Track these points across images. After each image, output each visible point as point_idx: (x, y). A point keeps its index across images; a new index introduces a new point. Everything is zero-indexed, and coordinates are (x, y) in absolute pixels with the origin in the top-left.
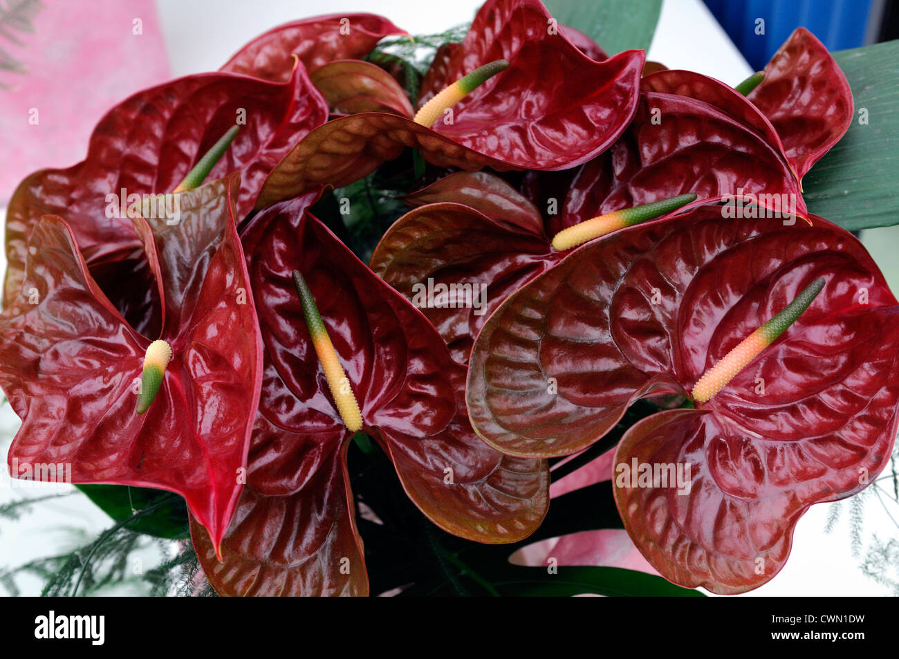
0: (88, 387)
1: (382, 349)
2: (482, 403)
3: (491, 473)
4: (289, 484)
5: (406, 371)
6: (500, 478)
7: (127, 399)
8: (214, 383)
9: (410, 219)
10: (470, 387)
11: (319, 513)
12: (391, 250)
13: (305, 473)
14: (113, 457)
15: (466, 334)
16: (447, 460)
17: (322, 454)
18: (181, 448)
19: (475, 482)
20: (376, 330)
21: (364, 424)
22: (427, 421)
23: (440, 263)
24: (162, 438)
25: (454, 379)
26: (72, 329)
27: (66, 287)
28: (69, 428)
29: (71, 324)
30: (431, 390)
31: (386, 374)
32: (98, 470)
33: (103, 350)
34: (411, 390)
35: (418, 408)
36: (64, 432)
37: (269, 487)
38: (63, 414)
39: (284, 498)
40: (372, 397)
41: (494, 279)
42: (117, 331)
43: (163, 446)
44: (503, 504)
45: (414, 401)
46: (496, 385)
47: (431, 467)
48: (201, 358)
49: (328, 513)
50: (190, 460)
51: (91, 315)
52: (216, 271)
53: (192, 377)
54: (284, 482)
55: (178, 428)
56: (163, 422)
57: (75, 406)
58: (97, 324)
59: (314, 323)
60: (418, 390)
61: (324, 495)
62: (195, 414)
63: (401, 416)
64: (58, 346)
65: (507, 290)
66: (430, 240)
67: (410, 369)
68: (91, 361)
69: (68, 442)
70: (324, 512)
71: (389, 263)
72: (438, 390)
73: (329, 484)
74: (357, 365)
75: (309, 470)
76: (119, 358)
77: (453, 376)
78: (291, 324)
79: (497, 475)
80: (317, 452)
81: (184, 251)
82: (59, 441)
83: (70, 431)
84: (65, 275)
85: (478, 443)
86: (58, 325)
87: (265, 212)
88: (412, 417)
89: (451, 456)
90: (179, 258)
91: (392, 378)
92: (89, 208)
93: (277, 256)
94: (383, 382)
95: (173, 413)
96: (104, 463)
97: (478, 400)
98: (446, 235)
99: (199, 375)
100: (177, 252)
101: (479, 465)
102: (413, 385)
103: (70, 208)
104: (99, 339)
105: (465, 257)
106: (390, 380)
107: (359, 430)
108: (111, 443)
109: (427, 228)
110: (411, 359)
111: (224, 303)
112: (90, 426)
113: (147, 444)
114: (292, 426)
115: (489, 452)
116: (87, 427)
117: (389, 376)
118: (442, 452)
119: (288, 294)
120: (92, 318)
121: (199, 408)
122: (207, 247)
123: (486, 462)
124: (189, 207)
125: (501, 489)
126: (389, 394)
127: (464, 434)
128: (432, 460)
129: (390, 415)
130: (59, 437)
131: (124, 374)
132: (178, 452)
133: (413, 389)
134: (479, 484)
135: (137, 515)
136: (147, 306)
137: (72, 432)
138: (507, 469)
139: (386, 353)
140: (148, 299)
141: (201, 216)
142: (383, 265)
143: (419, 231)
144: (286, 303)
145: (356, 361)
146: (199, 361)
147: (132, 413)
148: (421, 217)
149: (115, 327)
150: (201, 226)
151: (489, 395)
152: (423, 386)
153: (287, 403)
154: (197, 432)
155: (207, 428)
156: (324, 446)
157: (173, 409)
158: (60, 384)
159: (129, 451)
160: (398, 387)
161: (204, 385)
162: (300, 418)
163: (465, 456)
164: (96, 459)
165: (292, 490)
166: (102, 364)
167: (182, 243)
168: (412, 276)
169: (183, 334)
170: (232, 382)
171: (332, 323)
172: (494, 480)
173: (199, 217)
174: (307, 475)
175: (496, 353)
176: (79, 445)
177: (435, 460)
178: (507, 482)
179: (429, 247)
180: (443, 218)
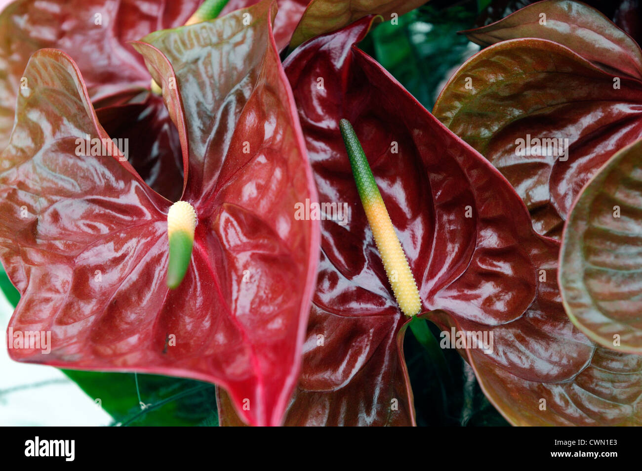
0: (97, 255)
1: (445, 218)
2: (579, 285)
3: (580, 371)
4: (333, 378)
5: (475, 245)
6: (591, 378)
7: (143, 271)
8: (253, 254)
9: (484, 58)
10: (564, 266)
11: (368, 413)
12: (458, 97)
13: (351, 365)
14: (133, 340)
15: (546, 201)
16: (524, 354)
17: (372, 342)
18: (212, 330)
19: (559, 382)
20: (439, 193)
21: (423, 307)
22: (500, 306)
23: (517, 112)
24: (187, 320)
25: (535, 255)
26: (73, 185)
27: (66, 135)
28: (75, 304)
29: (73, 181)
30: (505, 268)
31: (450, 246)
32: (117, 355)
33: (111, 212)
34: (480, 267)
35: (488, 289)
36: (70, 308)
37: (310, 380)
38: (69, 287)
39: (327, 394)
40: (432, 276)
41: (582, 133)
42: (129, 190)
43: (189, 327)
44: (596, 409)
45: (483, 281)
46: (595, 263)
47: (504, 361)
48: (235, 223)
49: (379, 414)
50: (225, 345)
51: (96, 170)
52: (251, 119)
53: (224, 246)
54: (327, 375)
55: (206, 306)
56: (187, 299)
57: (82, 277)
58: (103, 181)
59: (366, 184)
60: (490, 268)
61: (373, 392)
62: (229, 291)
63: (467, 298)
64: (57, 206)
65: (598, 147)
66: (507, 85)
67: (481, 241)
68: (98, 224)
69: (75, 321)
70: (374, 412)
71: (455, 112)
72: (514, 268)
73: (380, 378)
74: (413, 237)
75: (356, 361)
76: (132, 221)
77: (535, 251)
78: (332, 184)
79: (587, 373)
80: (366, 340)
81: (204, 95)
82: (65, 320)
83: (76, 307)
84: (65, 121)
85: (563, 334)
86: (56, 181)
87: (303, 48)
88: (480, 301)
89: (529, 349)
90: (199, 104)
91: (457, 253)
92: (83, 42)
93: (315, 103)
94: (446, 257)
95: (199, 289)
96: (122, 346)
97: (573, 281)
98: (526, 78)
99: (232, 244)
100: (197, 97)
101: (564, 361)
102: (483, 261)
103: (61, 42)
104: (107, 199)
105: (548, 106)
106: (454, 254)
107: (417, 315)
108: (127, 323)
109: (503, 69)
110: (481, 229)
111: (263, 156)
112: (101, 302)
113: (170, 325)
114: (336, 308)
115: (577, 345)
116: (97, 303)
117: (453, 250)
118: (518, 344)
119: (327, 148)
120: (97, 174)
121: (234, 284)
122: (233, 91)
123: (573, 358)
124: (208, 41)
125: (593, 391)
126: (452, 272)
127: (545, 323)
128: (505, 354)
129: (455, 298)
130: (65, 315)
131: (139, 241)
132: (208, 336)
133: (484, 267)
134: (565, 384)
135: (146, 410)
136: (154, 161)
137: (79, 309)
138: (600, 367)
139: (450, 222)
140: (155, 151)
141: (224, 54)
142: (448, 114)
143: (494, 73)
144: (327, 160)
145: (413, 231)
146: (232, 225)
147: (149, 288)
148: (498, 56)
149: (126, 184)
150: (224, 65)
151: (588, 275)
152: (495, 263)
153: (329, 279)
154: (233, 312)
155: (244, 307)
156: (374, 333)
157: (199, 284)
158: (62, 251)
159: (151, 333)
160: (464, 263)
161: (239, 256)
162: (345, 298)
163: (547, 349)
164: (112, 342)
165: (337, 385)
166: (111, 229)
167: (201, 86)
168: (483, 129)
169: (208, 194)
170: (276, 252)
171: (384, 184)
172: (585, 380)
173: (221, 54)
174: (353, 367)
175: (596, 224)
176: (89, 324)
177: (508, 354)
178: (600, 383)
179: (506, 93)
180: (525, 57)
